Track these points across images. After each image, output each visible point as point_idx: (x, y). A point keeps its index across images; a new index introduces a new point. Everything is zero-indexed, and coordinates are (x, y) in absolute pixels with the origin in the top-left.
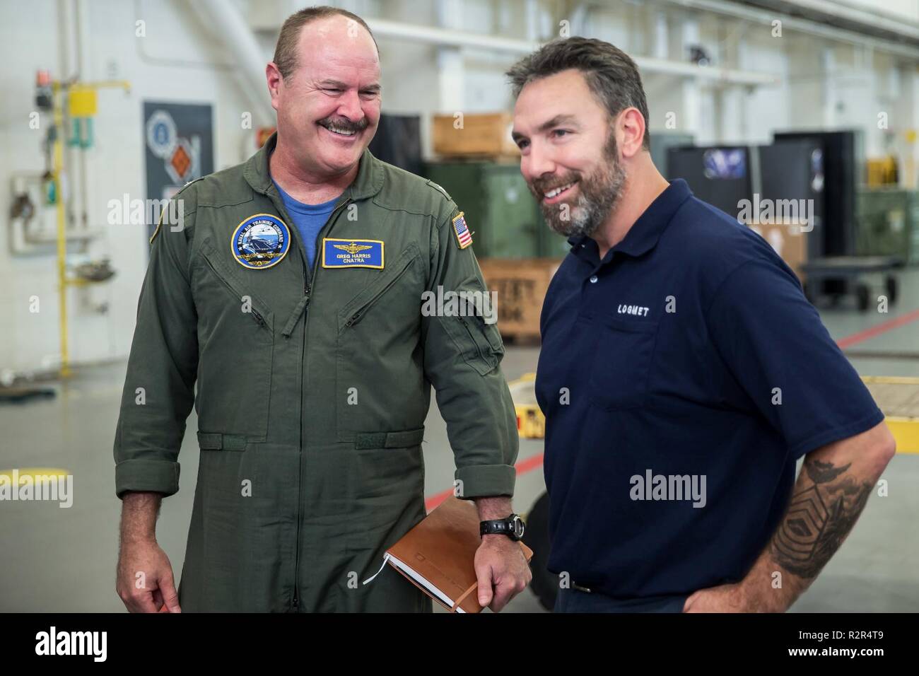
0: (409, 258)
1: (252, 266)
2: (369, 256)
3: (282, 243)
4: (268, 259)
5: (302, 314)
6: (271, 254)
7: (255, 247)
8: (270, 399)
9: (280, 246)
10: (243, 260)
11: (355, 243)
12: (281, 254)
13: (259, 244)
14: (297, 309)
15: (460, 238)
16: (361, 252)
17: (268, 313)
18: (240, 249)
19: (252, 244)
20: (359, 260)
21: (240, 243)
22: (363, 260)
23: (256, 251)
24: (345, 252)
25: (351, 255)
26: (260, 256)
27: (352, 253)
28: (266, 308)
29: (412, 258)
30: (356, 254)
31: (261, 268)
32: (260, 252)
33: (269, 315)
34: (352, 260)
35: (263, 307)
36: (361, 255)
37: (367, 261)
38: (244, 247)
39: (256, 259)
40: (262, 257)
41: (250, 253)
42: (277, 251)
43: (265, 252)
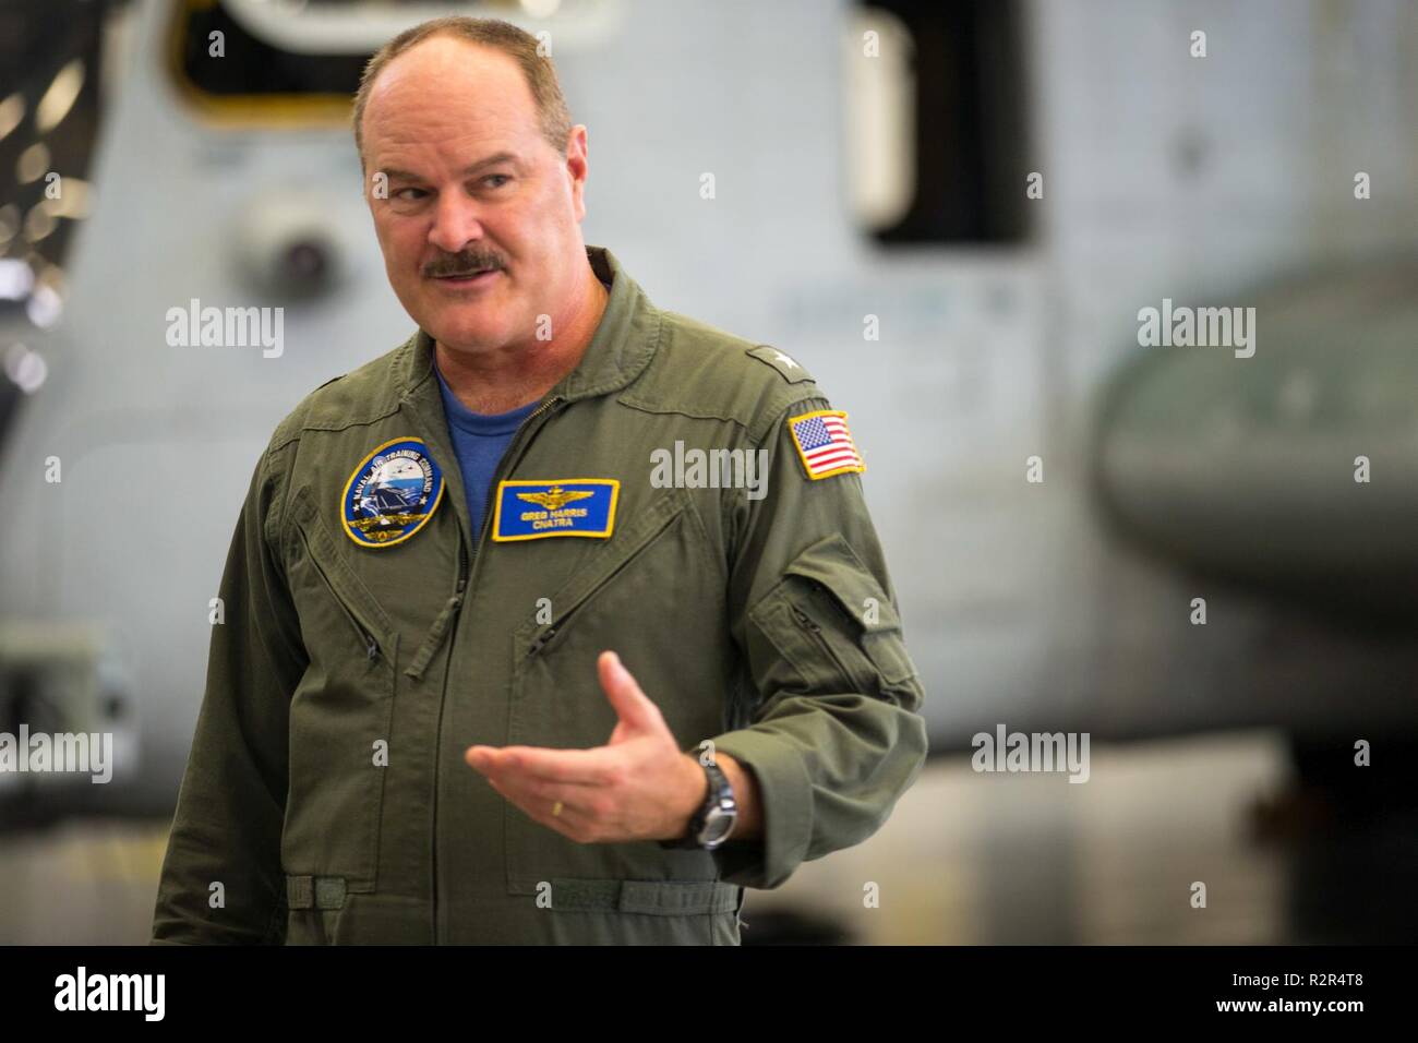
0: (669, 512)
1: (371, 541)
2: (583, 512)
3: (427, 495)
4: (399, 527)
5: (447, 633)
6: (405, 516)
7: (381, 504)
8: (382, 804)
9: (423, 501)
10: (356, 531)
11: (561, 487)
12: (422, 516)
13: (388, 498)
14: (437, 624)
15: (810, 457)
16: (570, 505)
17: (390, 633)
18: (356, 508)
19: (375, 499)
20: (562, 522)
21: (357, 497)
22: (570, 523)
23: (381, 512)
24: (537, 507)
25: (549, 511)
26: (385, 521)
27: (552, 507)
28: (386, 624)
29: (675, 512)
30: (557, 509)
31: (383, 545)
32: (386, 513)
33: (390, 637)
34: (550, 524)
35: (381, 623)
36: (567, 512)
37: (579, 523)
38: (363, 504)
39: (378, 528)
40: (388, 523)
41: (371, 515)
42: (418, 509)
43: (395, 513)
